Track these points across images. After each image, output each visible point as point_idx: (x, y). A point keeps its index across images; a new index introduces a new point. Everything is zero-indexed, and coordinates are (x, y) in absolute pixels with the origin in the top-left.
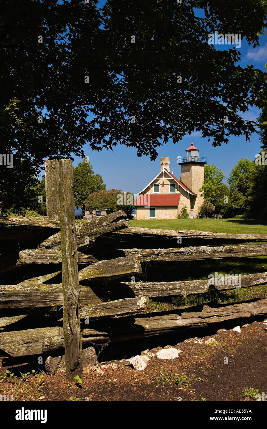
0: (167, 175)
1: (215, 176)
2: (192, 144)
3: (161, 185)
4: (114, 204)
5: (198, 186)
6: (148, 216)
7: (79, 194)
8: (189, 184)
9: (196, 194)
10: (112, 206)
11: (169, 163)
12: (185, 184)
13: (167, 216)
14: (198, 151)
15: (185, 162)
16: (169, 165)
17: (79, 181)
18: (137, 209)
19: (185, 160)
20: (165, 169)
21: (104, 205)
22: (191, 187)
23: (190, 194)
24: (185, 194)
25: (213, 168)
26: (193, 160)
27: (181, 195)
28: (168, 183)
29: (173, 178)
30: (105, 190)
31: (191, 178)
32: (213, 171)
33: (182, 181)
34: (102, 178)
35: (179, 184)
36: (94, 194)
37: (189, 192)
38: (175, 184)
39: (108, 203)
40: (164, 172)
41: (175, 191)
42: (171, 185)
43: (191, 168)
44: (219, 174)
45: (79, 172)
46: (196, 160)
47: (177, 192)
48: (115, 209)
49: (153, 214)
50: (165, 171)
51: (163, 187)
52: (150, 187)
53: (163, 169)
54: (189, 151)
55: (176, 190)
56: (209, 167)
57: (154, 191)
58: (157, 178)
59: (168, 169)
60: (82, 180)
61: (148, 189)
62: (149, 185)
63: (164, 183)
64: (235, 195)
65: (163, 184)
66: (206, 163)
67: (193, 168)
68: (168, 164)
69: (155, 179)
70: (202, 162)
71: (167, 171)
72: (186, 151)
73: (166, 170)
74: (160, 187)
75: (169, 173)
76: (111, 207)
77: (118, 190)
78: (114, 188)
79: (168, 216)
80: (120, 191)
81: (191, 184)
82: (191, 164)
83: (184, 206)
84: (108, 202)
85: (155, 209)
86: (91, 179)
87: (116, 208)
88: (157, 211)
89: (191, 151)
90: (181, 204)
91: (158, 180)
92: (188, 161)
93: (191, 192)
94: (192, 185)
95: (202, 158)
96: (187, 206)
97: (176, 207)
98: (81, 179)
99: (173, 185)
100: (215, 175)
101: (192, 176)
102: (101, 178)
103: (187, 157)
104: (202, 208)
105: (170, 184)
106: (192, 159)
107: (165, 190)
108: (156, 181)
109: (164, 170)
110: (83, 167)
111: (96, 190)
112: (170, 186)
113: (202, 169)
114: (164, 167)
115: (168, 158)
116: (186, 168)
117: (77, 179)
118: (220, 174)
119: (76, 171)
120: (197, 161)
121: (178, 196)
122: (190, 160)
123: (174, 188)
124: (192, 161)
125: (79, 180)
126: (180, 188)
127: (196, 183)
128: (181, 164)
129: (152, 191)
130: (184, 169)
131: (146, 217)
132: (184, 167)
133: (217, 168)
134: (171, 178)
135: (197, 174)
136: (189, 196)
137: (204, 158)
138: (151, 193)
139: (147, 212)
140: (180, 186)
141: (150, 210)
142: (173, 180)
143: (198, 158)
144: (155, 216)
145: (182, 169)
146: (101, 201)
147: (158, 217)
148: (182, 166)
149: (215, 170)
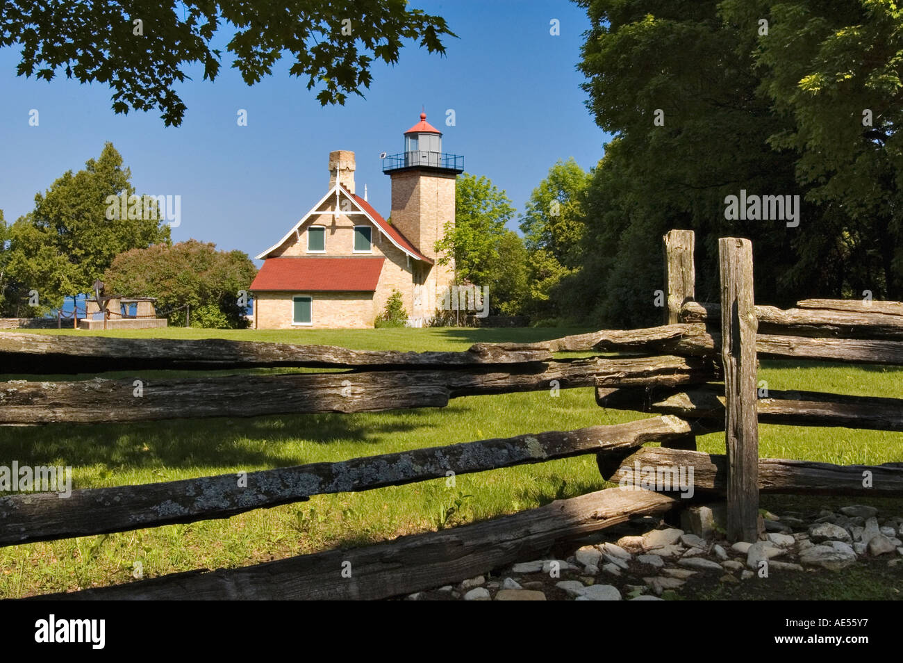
0: (345, 203)
1: (488, 209)
2: (424, 115)
3: (328, 228)
4: (189, 283)
5: (437, 235)
6: (289, 319)
7: (87, 254)
8: (412, 228)
9: (430, 259)
10: (182, 289)
11: (352, 167)
12: (400, 230)
13: (344, 319)
14: (440, 137)
15: (403, 166)
16: (353, 173)
18: (257, 298)
19: (403, 162)
20: (341, 184)
21: (159, 286)
22: (419, 238)
23: (411, 258)
24: (398, 257)
25: (485, 184)
26: (424, 163)
27: (387, 260)
28: (349, 223)
29: (363, 212)
30: (168, 243)
31: (416, 213)
32: (481, 196)
33: (394, 222)
35: (380, 229)
36: (133, 252)
37: (408, 253)
38: (370, 228)
39: (172, 280)
40: (338, 193)
41: (369, 249)
42: (357, 230)
43: (417, 182)
44: (499, 204)
45: (88, 187)
46: (433, 162)
47: (375, 251)
48: (193, 298)
49: (303, 314)
50: (340, 191)
51: (333, 234)
52: (297, 234)
53: (335, 184)
54: (414, 135)
55: (372, 245)
56: (472, 182)
57: (310, 248)
58: (317, 211)
59: (352, 186)
60: (97, 211)
61: (292, 240)
62: (295, 229)
63: (337, 224)
64: (537, 263)
65: (334, 227)
66: (460, 172)
67: (425, 182)
68: (350, 171)
69: (313, 212)
70: (449, 167)
71: (349, 191)
72: (407, 135)
73: (345, 187)
74: (327, 234)
75: (354, 196)
76: (181, 291)
77: (206, 243)
78: (194, 238)
79: (348, 321)
80: (210, 245)
81: (418, 230)
82: (420, 173)
83: (395, 293)
84: (171, 277)
85: (309, 300)
87: (196, 296)
88: (317, 305)
89: (420, 137)
90: (383, 286)
91: (320, 216)
92: (410, 165)
93: (418, 251)
94: (419, 234)
95: (448, 157)
96: (401, 291)
97: (368, 294)
98: (92, 209)
99: (365, 232)
100: (487, 206)
101: (421, 206)
103: (408, 153)
105: (353, 227)
106: (422, 159)
107: (342, 244)
108: (313, 218)
109: (338, 188)
110: (100, 174)
111: (138, 242)
112: (353, 232)
113: (448, 187)
114: (339, 178)
115: (351, 152)
116: (402, 182)
117: (81, 207)
118: (502, 203)
119: (77, 184)
120: (436, 166)
121: (378, 262)
122: (414, 161)
123: (369, 241)
124: (422, 164)
125: (88, 211)
126: (382, 241)
127: (432, 228)
128: (390, 172)
129: (302, 248)
130: (399, 187)
131: (282, 323)
132: (397, 181)
133: (494, 188)
134: (360, 211)
135: (433, 202)
136: (408, 262)
137: (455, 158)
138: (302, 255)
139: (288, 305)
140: (382, 234)
141: (296, 300)
142: (364, 216)
143: (440, 156)
144: (309, 320)
145: (393, 186)
146: (148, 274)
147: (318, 322)
148: (393, 179)
149: (488, 191)
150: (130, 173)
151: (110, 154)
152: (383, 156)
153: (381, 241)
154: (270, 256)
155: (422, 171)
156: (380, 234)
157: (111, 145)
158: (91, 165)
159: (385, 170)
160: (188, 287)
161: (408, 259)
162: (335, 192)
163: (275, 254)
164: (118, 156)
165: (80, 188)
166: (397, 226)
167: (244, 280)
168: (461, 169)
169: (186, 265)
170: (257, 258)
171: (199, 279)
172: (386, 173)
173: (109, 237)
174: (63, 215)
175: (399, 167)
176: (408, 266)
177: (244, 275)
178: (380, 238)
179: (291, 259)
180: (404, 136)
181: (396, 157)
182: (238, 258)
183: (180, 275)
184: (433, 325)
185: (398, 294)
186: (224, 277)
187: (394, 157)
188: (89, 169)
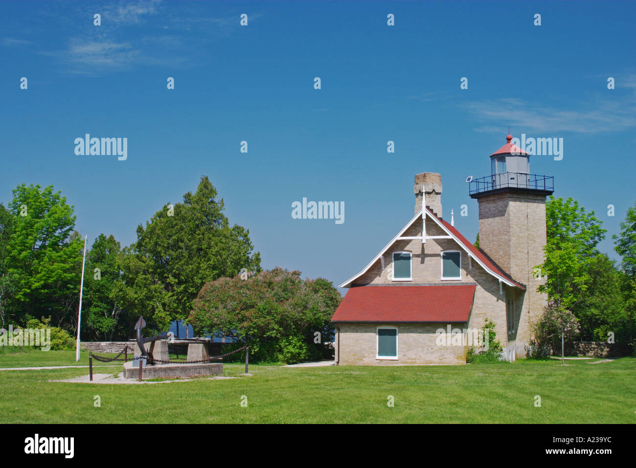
0: (433, 228)
1: (578, 231)
2: (510, 136)
3: (417, 256)
4: (269, 313)
6: (373, 353)
7: (180, 283)
8: (501, 253)
9: (522, 285)
10: (262, 319)
11: (439, 189)
12: (488, 255)
13: (432, 353)
14: (528, 158)
15: (490, 189)
16: (440, 196)
17: (182, 245)
18: (339, 331)
19: (490, 185)
20: (428, 207)
22: (509, 263)
23: (504, 284)
24: (491, 284)
25: (572, 206)
26: (513, 185)
27: (479, 287)
28: (438, 250)
29: (451, 236)
31: (506, 237)
32: (570, 217)
33: (482, 247)
34: (249, 236)
35: (470, 254)
37: (501, 279)
38: (459, 253)
39: (252, 311)
40: (424, 217)
41: (458, 275)
42: (446, 257)
43: (506, 206)
44: (589, 226)
46: (522, 183)
48: (273, 329)
49: (387, 349)
50: (427, 215)
51: (422, 262)
52: (383, 262)
53: (421, 207)
54: (501, 157)
55: (462, 271)
56: (560, 205)
57: (396, 276)
58: (402, 236)
59: (438, 208)
60: (190, 241)
61: (377, 268)
62: (380, 255)
63: (425, 252)
65: (423, 256)
66: (550, 193)
67: (514, 206)
68: (437, 194)
69: (398, 238)
70: (539, 188)
71: (436, 215)
72: (493, 157)
73: (431, 211)
74: (414, 263)
75: (441, 219)
76: (261, 322)
77: (291, 270)
78: (280, 266)
79: (437, 355)
80: (295, 273)
81: (508, 255)
82: (508, 195)
83: (488, 323)
84: (252, 307)
85: (393, 333)
86: (216, 239)
87: (276, 327)
88: (402, 339)
89: (507, 158)
90: (478, 315)
91: (408, 242)
92: (498, 187)
93: (509, 277)
94: (509, 258)
95: (538, 178)
96: (494, 321)
97: (462, 325)
98: (186, 240)
99: (453, 257)
100: (577, 227)
101: (511, 229)
102: (246, 236)
103: (495, 175)
104: (543, 325)
105: (442, 254)
106: (510, 181)
107: (430, 273)
108: (399, 245)
109: (424, 212)
110: (195, 205)
112: (442, 260)
113: (538, 210)
114: (424, 201)
115: (437, 174)
116: (491, 206)
118: (592, 224)
120: (525, 187)
121: (469, 290)
122: (503, 182)
123: (458, 267)
124: (511, 186)
126: (472, 266)
127: (523, 252)
128: (478, 196)
129: (389, 275)
130: (487, 210)
131: (366, 357)
132: (485, 205)
133: (582, 209)
134: (448, 235)
135: (523, 225)
136: (501, 290)
137: (545, 179)
138: (387, 282)
139: (372, 339)
140: (472, 259)
141: (381, 333)
142: (452, 240)
143: (529, 177)
144: (394, 353)
145: (480, 209)
146: (231, 304)
147: (405, 355)
148: (479, 203)
149: (577, 213)
150: (223, 205)
151: (206, 187)
152: (469, 179)
153: (470, 267)
154: (353, 285)
155: (511, 193)
156: (470, 261)
157: (207, 179)
158: (188, 197)
159: (472, 193)
160: (268, 317)
161: (501, 286)
162: (421, 216)
163: (359, 282)
164: (212, 189)
165: (176, 220)
166: (486, 251)
167: (328, 309)
168: (552, 190)
169: (269, 294)
170: (342, 286)
171: (280, 309)
172: (473, 196)
173: (201, 265)
174: (160, 245)
175: (486, 190)
176: (501, 293)
177: (327, 304)
178: (470, 264)
179: (377, 288)
180: (490, 158)
181: (482, 180)
182: (322, 286)
183: (261, 304)
184: (529, 357)
185: (491, 323)
186: (305, 307)
187: (480, 181)
188: (186, 202)
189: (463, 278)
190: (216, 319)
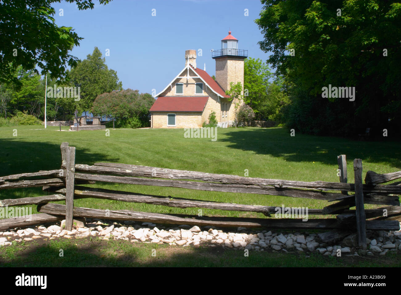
0: (192, 73)
1: (261, 73)
2: (230, 32)
3: (185, 84)
6: (166, 124)
8: (224, 83)
9: (232, 97)
11: (195, 57)
12: (219, 84)
13: (189, 124)
14: (237, 42)
15: (221, 55)
17: (87, 78)
18: (153, 115)
19: (221, 53)
20: (190, 65)
22: (227, 87)
24: (214, 97)
25: (259, 61)
27: (210, 98)
28: (194, 82)
29: (199, 77)
31: (226, 77)
33: (216, 80)
34: (117, 74)
35: (207, 84)
36: (105, 94)
37: (219, 95)
39: (118, 107)
40: (188, 69)
41: (202, 93)
42: (197, 85)
43: (226, 62)
45: (87, 67)
46: (234, 53)
48: (126, 114)
49: (172, 122)
50: (189, 68)
51: (187, 87)
53: (187, 65)
54: (226, 41)
55: (203, 91)
57: (177, 92)
58: (179, 76)
59: (194, 65)
60: (90, 76)
61: (169, 89)
62: (170, 84)
65: (187, 84)
67: (230, 63)
68: (194, 59)
69: (177, 77)
70: (241, 55)
71: (193, 68)
72: (223, 41)
73: (191, 66)
74: (184, 87)
75: (195, 70)
76: (121, 111)
79: (191, 125)
80: (136, 91)
83: (212, 112)
84: (118, 105)
85: (174, 116)
86: (102, 75)
87: (127, 113)
88: (178, 118)
89: (228, 42)
90: (209, 109)
91: (182, 79)
92: (223, 55)
94: (227, 85)
95: (240, 51)
96: (215, 111)
97: (200, 113)
99: (200, 85)
102: (115, 74)
103: (223, 49)
105: (195, 84)
106: (228, 52)
107: (190, 91)
108: (178, 80)
110: (92, 61)
112: (195, 86)
113: (240, 65)
114: (189, 62)
115: (194, 50)
116: (220, 63)
117: (84, 75)
119: (83, 65)
120: (235, 55)
121: (205, 99)
122: (225, 53)
123: (201, 89)
124: (228, 54)
125: (87, 76)
126: (208, 89)
128: (216, 58)
129: (173, 92)
131: (163, 125)
132: (218, 62)
133: (264, 63)
134: (197, 76)
135: (234, 71)
136: (219, 99)
137: (244, 51)
138: (173, 95)
139: (165, 118)
141: (169, 115)
142: (199, 79)
143: (236, 51)
144: (174, 124)
145: (216, 64)
146: (109, 104)
147: (178, 125)
148: (216, 61)
149: (261, 65)
150: (105, 60)
151: (97, 52)
152: (212, 50)
153: (207, 89)
154: (160, 96)
155: (228, 57)
157: (97, 48)
158: (89, 56)
159: (213, 57)
160: (124, 109)
161: (219, 97)
162: (187, 68)
164: (99, 53)
165: (84, 67)
166: (218, 82)
167: (149, 106)
168: (247, 56)
169: (125, 100)
170: (155, 96)
171: (129, 106)
172: (213, 58)
173: (96, 87)
174: (77, 78)
175: (219, 56)
176: (219, 100)
177: (149, 104)
178: (207, 88)
179: (169, 97)
180: (221, 42)
181: (217, 51)
182: (147, 96)
183: (121, 104)
185: (214, 112)
186: (140, 105)
188: (88, 59)
189: (204, 94)
190: (103, 110)
